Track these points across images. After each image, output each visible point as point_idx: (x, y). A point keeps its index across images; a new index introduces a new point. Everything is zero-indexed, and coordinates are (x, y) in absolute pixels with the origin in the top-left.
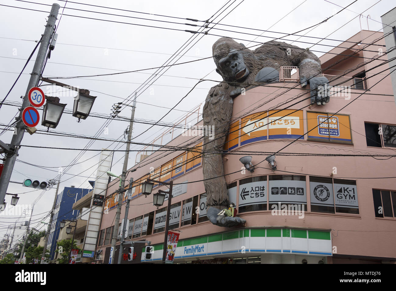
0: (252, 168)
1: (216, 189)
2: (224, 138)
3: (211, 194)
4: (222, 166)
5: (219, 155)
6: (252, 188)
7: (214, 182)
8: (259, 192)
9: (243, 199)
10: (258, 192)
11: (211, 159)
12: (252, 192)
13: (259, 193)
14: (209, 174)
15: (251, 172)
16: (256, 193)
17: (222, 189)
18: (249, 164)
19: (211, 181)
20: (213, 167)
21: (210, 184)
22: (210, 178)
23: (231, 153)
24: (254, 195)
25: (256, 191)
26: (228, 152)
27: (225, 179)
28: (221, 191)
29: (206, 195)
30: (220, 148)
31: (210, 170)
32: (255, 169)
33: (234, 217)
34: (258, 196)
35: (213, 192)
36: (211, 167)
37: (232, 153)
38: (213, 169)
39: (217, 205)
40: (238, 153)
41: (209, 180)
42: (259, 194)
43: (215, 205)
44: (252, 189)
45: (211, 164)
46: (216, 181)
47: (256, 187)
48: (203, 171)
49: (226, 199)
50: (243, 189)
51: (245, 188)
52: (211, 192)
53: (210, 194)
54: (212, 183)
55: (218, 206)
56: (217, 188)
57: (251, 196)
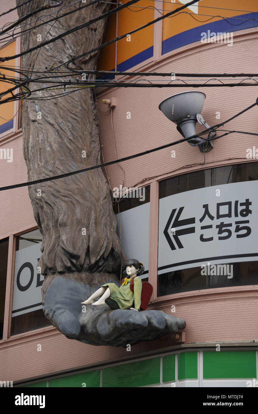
0: (205, 136)
1: (74, 213)
2: (100, 25)
3: (57, 231)
4: (95, 132)
5: (83, 92)
6: (206, 207)
7: (69, 190)
8: (233, 220)
9: (173, 248)
10: (226, 220)
11: (52, 107)
12: (207, 221)
13: (230, 225)
14: (47, 162)
15: (202, 151)
16: (220, 227)
17: (96, 212)
18: (195, 121)
19: (57, 188)
20: (61, 137)
21: (54, 195)
22: (52, 175)
23: (127, 82)
24: (213, 232)
25: (219, 216)
26: (118, 78)
27: (106, 177)
28: (92, 221)
29: (40, 237)
30: (85, 62)
31: (51, 146)
32: (215, 138)
33: (141, 309)
34: (225, 234)
35: (64, 225)
36: (53, 137)
37: (133, 80)
38: (61, 145)
39: (80, 269)
40: (154, 83)
41: (49, 183)
42: (233, 229)
43: (74, 269)
44: (207, 212)
45: (52, 125)
46: (73, 186)
47: (219, 205)
48: (26, 149)
49: (113, 250)
50: (174, 211)
51: (181, 209)
52: (58, 225)
53: (52, 231)
54: (59, 192)
55: (84, 275)
56: (78, 211)
57: (202, 236)
